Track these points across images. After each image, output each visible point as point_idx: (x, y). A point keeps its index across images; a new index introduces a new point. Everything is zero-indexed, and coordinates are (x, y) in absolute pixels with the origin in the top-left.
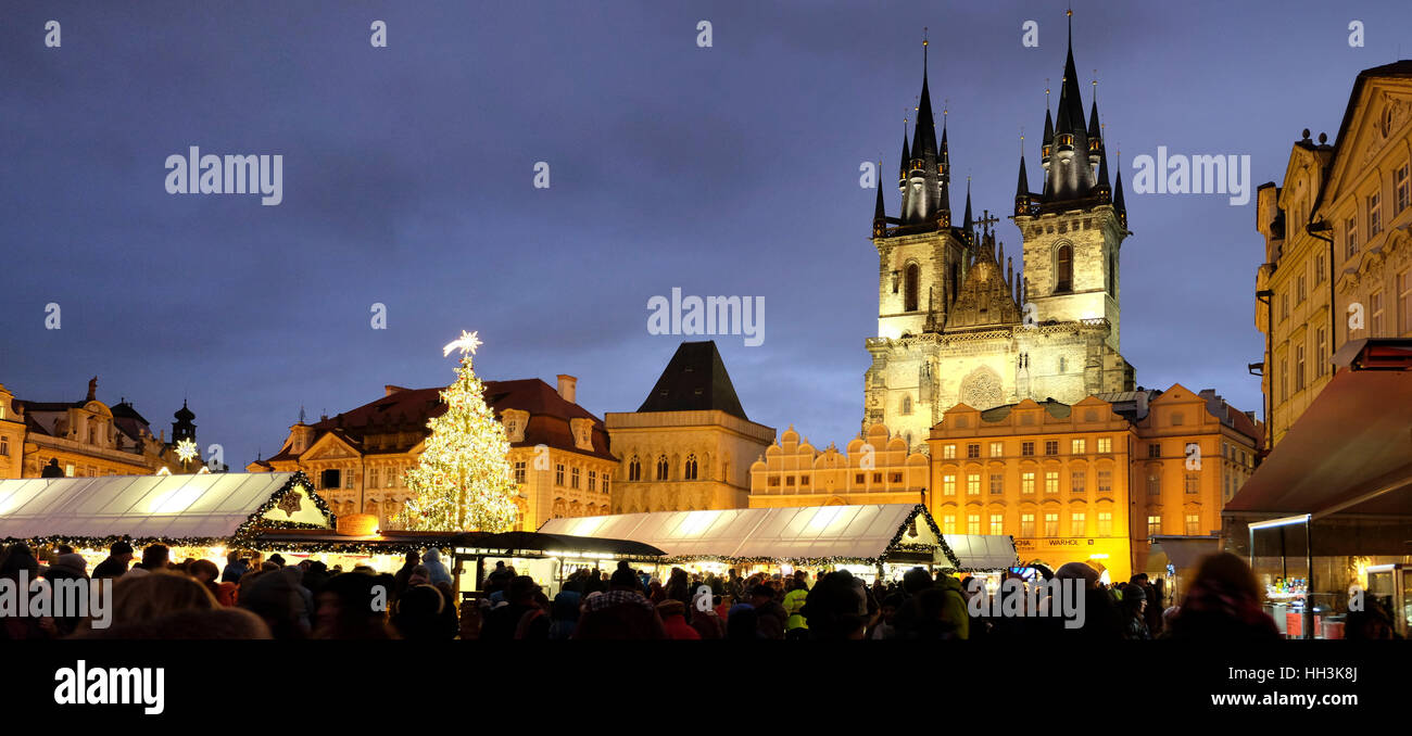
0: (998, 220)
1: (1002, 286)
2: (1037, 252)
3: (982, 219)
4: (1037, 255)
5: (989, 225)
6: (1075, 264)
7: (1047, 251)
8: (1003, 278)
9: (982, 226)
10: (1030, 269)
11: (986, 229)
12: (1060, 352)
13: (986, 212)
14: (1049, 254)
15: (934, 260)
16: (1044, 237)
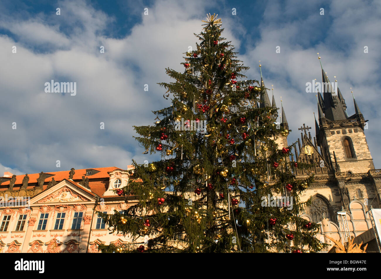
0: (310, 128)
1: (319, 157)
2: (334, 141)
3: (303, 127)
4: (334, 142)
5: (307, 130)
6: (354, 147)
7: (338, 141)
8: (318, 153)
9: (304, 130)
10: (332, 148)
11: (305, 132)
12: (357, 187)
13: (304, 125)
14: (340, 142)
15: (283, 144)
16: (336, 135)
